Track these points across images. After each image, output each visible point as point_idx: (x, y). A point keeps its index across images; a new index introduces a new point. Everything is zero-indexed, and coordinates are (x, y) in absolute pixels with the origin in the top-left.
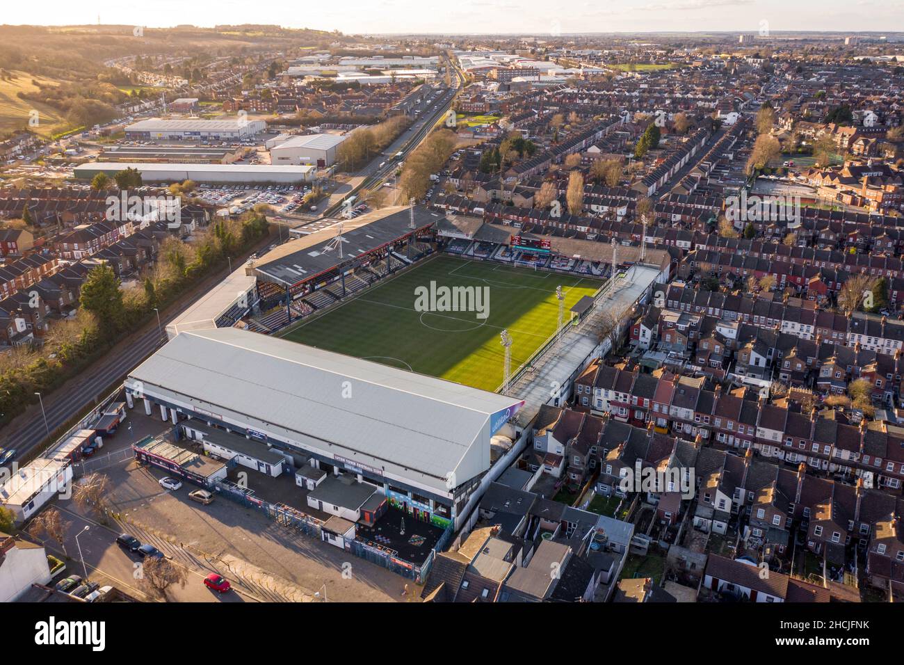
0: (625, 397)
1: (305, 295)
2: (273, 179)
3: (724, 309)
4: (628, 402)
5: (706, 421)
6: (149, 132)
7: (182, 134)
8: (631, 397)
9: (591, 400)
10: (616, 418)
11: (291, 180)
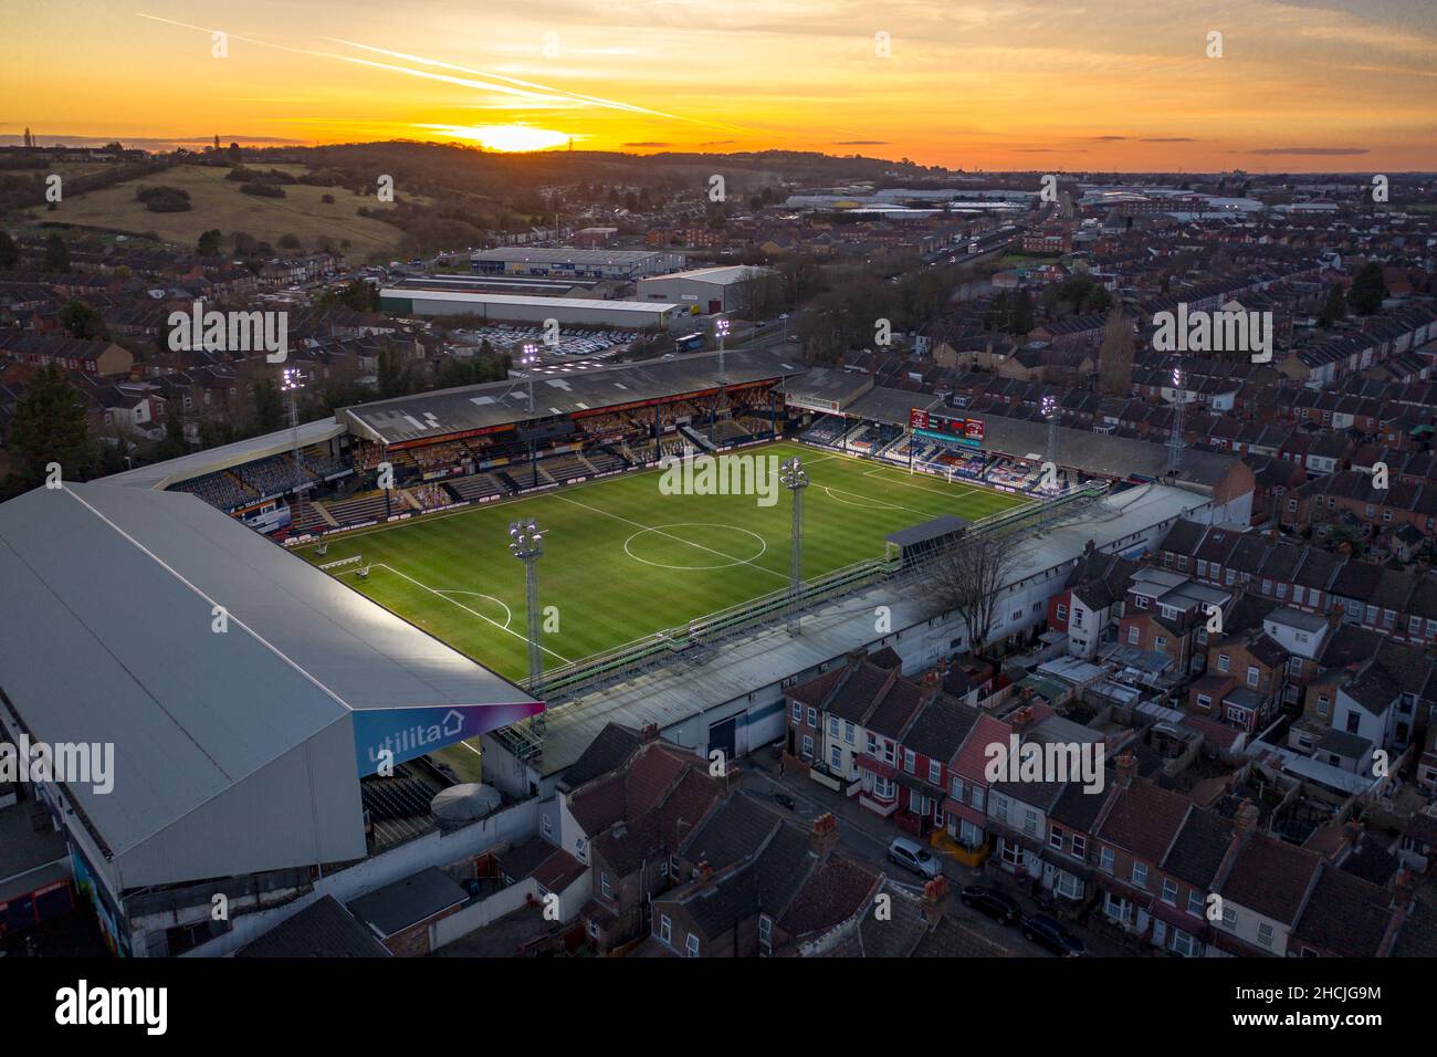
0: (890, 747)
1: (451, 475)
2: (609, 321)
3: (1332, 593)
4: (894, 763)
5: (1077, 850)
6: (503, 263)
7: (549, 267)
8: (902, 752)
9: (818, 745)
10: (863, 800)
11: (639, 323)
